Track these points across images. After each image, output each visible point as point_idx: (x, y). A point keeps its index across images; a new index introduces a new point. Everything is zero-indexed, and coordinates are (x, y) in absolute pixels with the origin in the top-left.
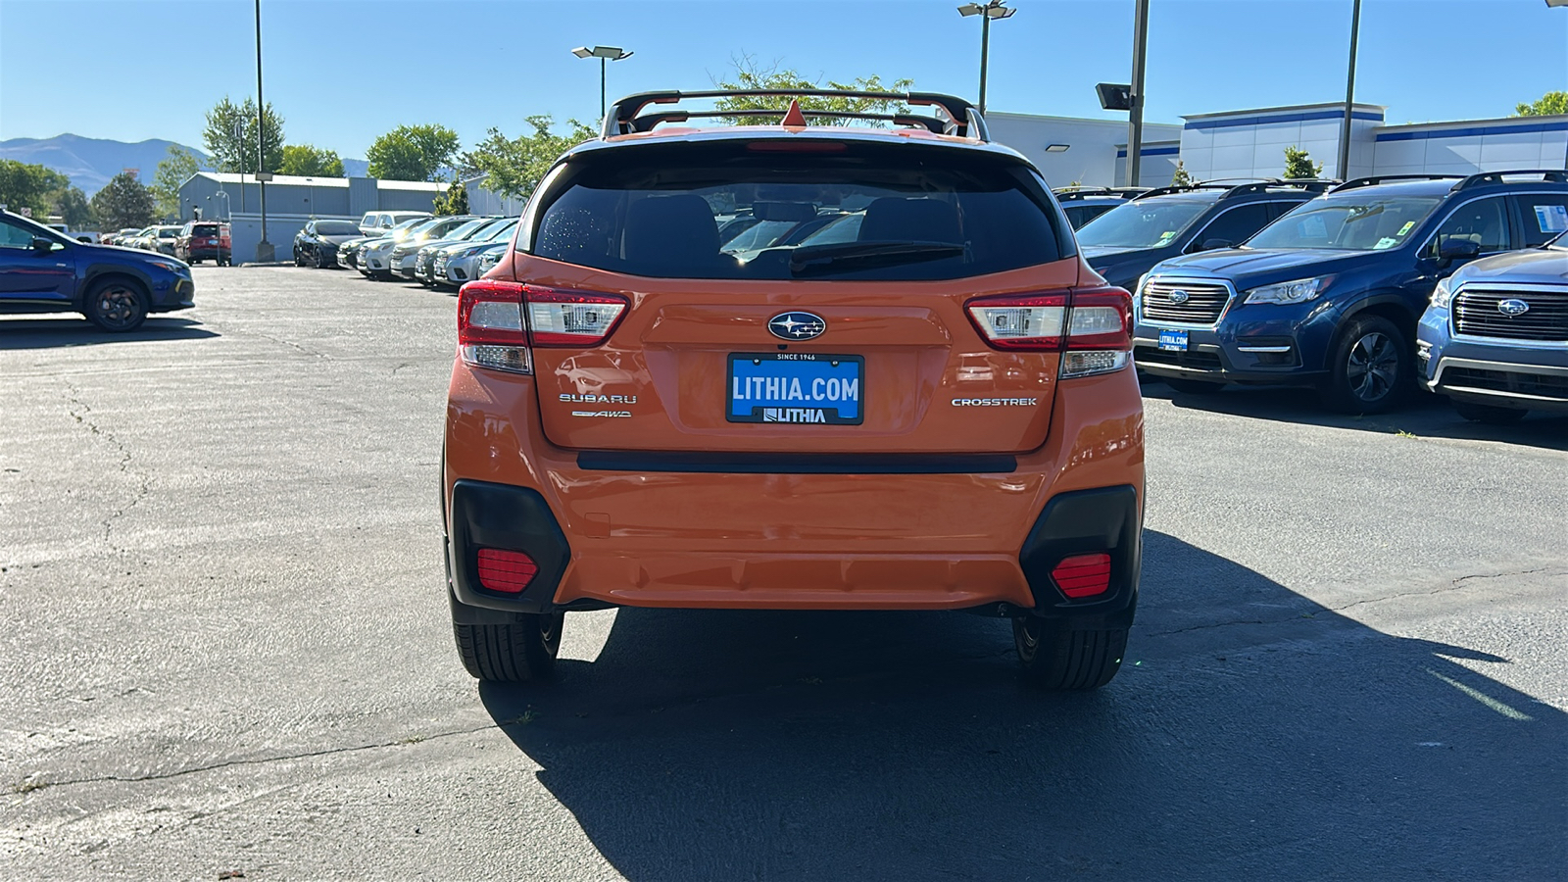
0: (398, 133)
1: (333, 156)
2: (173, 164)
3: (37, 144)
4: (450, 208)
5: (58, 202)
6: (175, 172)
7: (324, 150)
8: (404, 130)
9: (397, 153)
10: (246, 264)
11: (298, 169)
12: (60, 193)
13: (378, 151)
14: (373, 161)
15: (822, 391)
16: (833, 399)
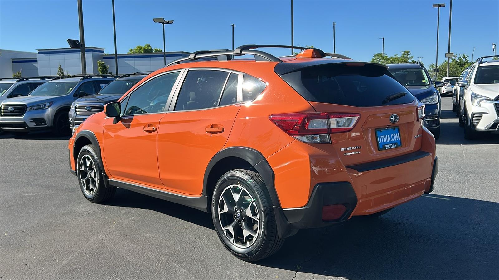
15: (393, 138)
16: (395, 140)
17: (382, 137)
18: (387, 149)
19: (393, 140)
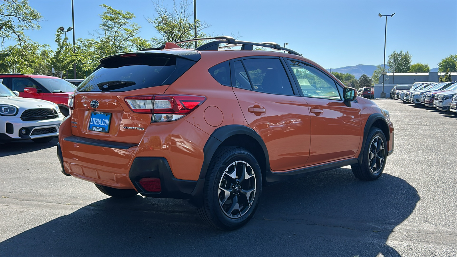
0: (450, 57)
1: (427, 66)
2: (378, 71)
3: (352, 68)
4: (444, 80)
5: (351, 83)
6: (378, 73)
7: (424, 64)
8: (452, 56)
9: (448, 64)
10: (377, 99)
11: (415, 70)
12: (351, 80)
13: (442, 63)
14: (440, 67)
15: (104, 123)
16: (105, 125)
17: (95, 119)
18: (93, 130)
19: (103, 125)
